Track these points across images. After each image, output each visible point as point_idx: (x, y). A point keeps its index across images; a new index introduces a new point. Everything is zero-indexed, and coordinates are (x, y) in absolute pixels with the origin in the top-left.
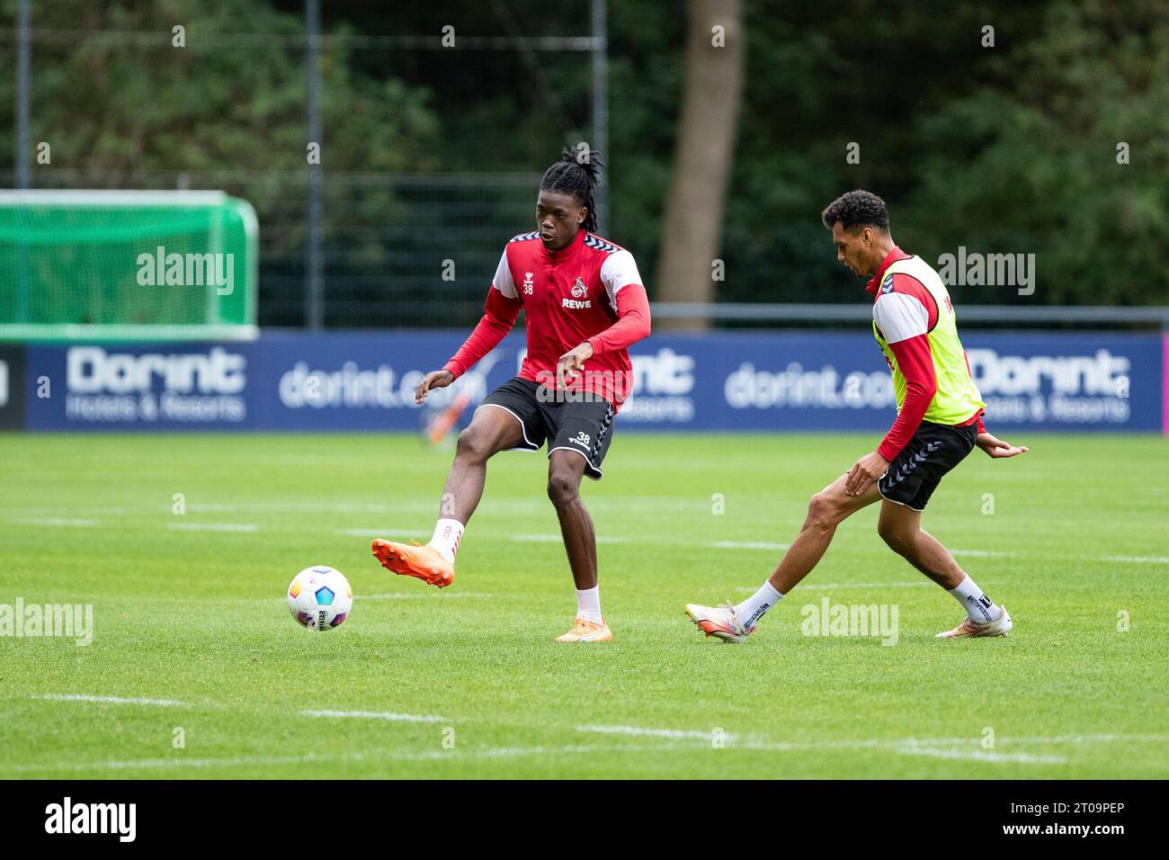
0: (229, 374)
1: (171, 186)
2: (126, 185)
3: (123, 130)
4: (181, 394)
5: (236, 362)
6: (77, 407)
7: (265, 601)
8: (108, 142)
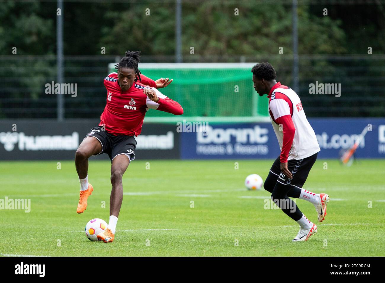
0: (262, 136)
1: (238, 61)
2: (219, 61)
3: (218, 39)
4: (243, 144)
5: (264, 131)
6: (201, 149)
7: (278, 227)
8: (213, 44)
